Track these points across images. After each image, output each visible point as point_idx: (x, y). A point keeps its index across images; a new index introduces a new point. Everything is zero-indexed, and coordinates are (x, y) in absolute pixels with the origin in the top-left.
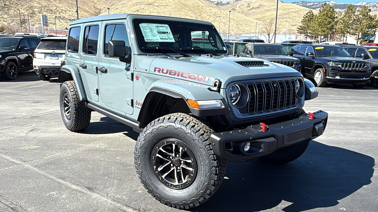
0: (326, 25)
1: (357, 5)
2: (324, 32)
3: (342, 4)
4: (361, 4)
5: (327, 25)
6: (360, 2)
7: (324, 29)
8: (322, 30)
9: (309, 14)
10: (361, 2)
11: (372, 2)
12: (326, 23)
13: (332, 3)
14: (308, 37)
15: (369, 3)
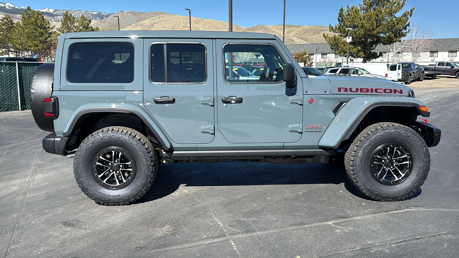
0: (37, 37)
1: (43, 12)
2: (37, 46)
3: (23, 9)
4: (48, 11)
5: (39, 38)
6: (45, 8)
7: (36, 42)
8: (34, 44)
9: (5, 20)
10: (47, 9)
11: (61, 10)
12: (37, 35)
13: (8, 6)
14: (10, 53)
15: (57, 10)
